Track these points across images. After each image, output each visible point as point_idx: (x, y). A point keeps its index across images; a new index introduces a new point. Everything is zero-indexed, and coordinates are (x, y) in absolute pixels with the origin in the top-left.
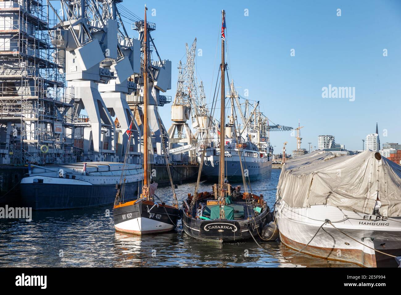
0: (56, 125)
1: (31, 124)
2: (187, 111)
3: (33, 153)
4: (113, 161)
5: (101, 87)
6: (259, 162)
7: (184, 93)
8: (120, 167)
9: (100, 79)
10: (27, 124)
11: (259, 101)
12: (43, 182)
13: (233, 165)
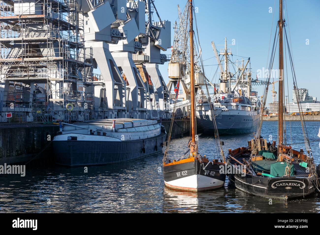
0: (78, 84)
1: (56, 84)
2: (182, 68)
3: (58, 112)
4: (124, 117)
5: (112, 47)
6: (252, 115)
7: (179, 51)
8: (141, 124)
9: (112, 40)
10: (52, 84)
11: (249, 58)
12: (77, 139)
13: (230, 118)
